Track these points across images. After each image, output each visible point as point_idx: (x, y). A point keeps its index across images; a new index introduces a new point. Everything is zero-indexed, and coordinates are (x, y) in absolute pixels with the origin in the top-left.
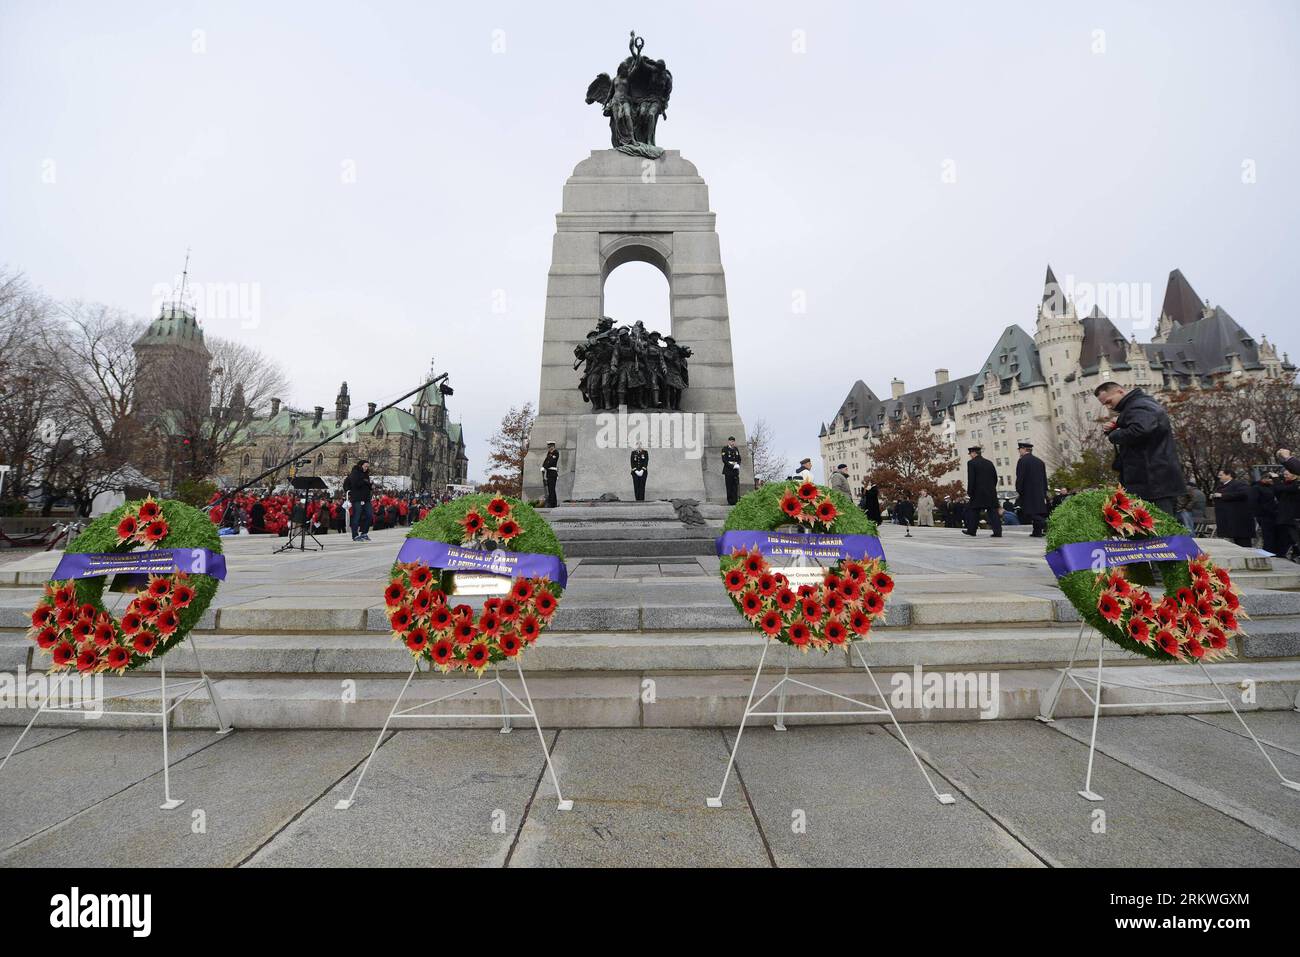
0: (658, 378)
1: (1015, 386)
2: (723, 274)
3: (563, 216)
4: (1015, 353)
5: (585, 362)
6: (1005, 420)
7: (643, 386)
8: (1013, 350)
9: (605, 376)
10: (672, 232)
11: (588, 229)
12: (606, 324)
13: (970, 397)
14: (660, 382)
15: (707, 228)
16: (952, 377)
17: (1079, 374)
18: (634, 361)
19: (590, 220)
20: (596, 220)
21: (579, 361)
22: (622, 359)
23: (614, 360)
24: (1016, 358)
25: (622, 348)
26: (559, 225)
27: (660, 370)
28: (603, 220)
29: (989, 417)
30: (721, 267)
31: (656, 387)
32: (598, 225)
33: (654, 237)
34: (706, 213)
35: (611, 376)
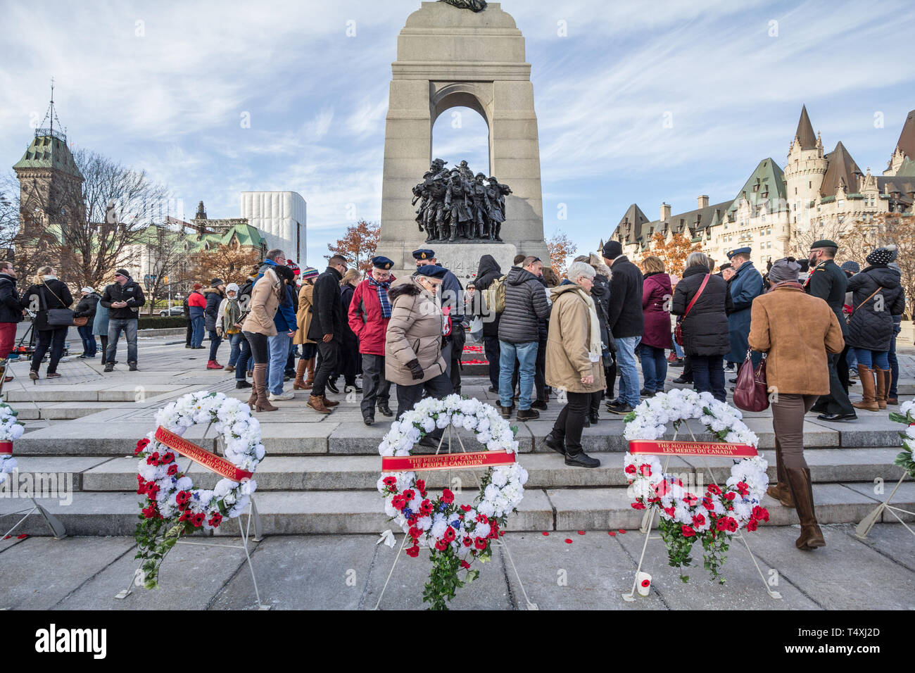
0: (483, 212)
1: (763, 211)
2: (536, 119)
3: (398, 65)
4: (767, 183)
5: (421, 199)
6: (752, 240)
7: (471, 220)
8: (765, 180)
9: (439, 213)
10: (492, 82)
11: (419, 77)
12: (438, 166)
13: (726, 219)
14: (485, 217)
15: (523, 78)
16: (711, 203)
17: (818, 201)
18: (464, 199)
19: (420, 69)
20: (426, 69)
21: (416, 198)
22: (454, 197)
23: (447, 200)
24: (767, 186)
25: (454, 188)
26: (395, 73)
27: (485, 207)
28: (433, 69)
29: (740, 237)
30: (535, 113)
31: (481, 221)
32: (429, 73)
33: (476, 84)
34: (522, 64)
35: (445, 212)
